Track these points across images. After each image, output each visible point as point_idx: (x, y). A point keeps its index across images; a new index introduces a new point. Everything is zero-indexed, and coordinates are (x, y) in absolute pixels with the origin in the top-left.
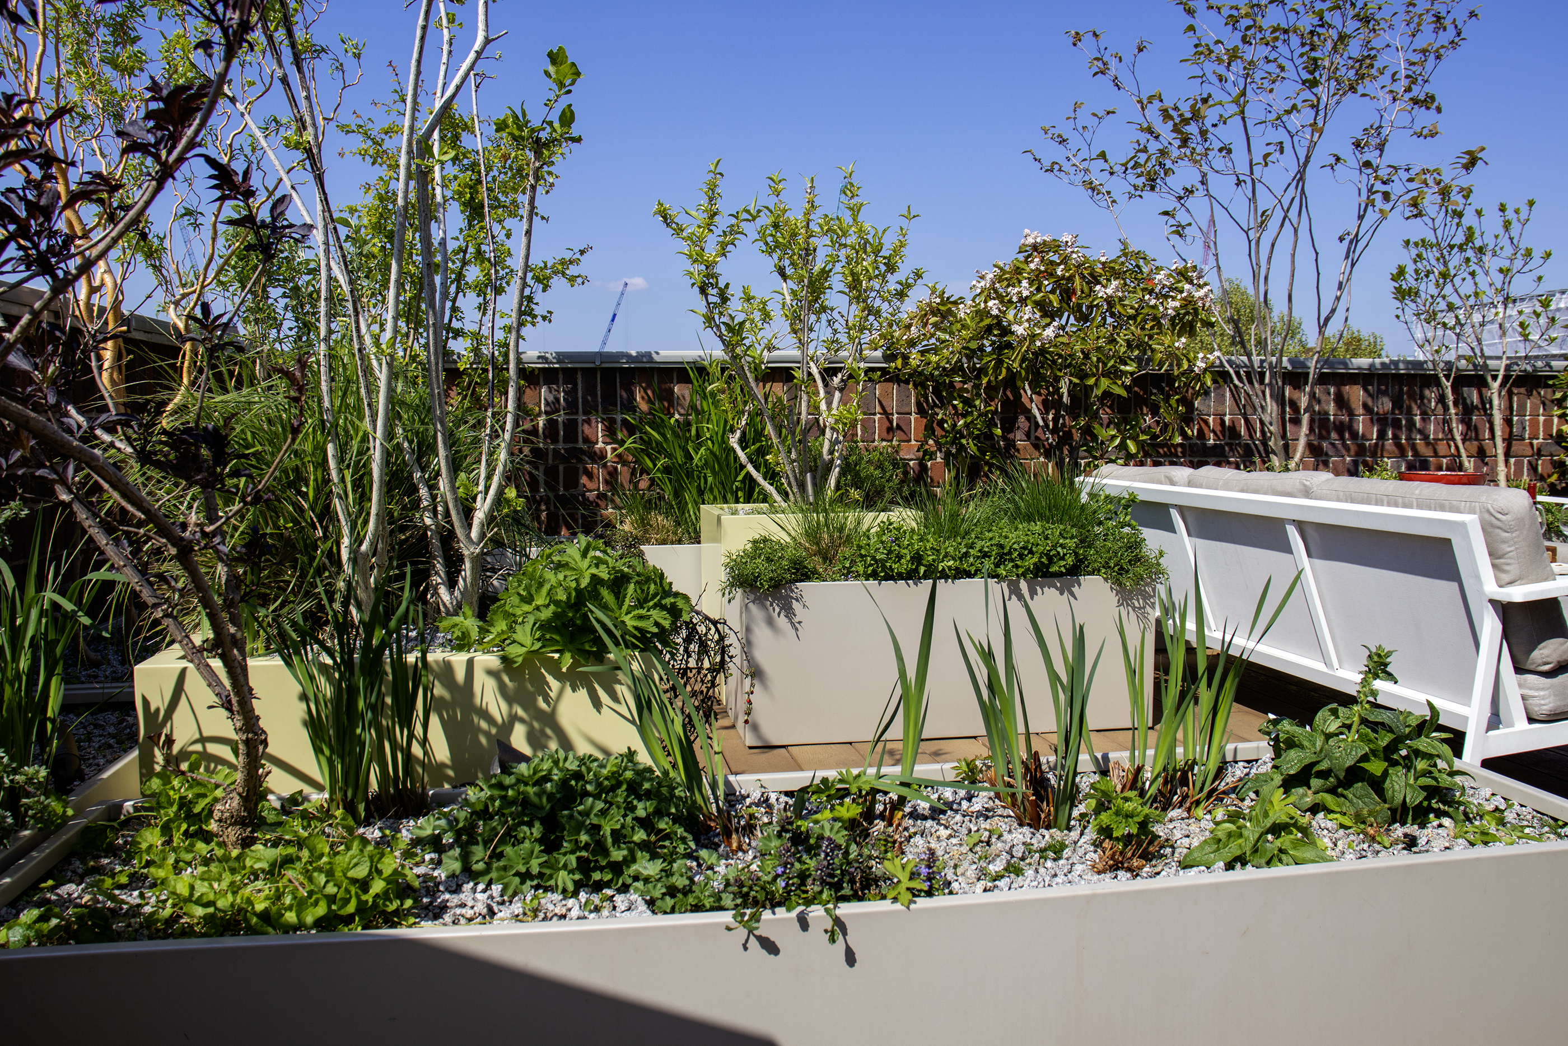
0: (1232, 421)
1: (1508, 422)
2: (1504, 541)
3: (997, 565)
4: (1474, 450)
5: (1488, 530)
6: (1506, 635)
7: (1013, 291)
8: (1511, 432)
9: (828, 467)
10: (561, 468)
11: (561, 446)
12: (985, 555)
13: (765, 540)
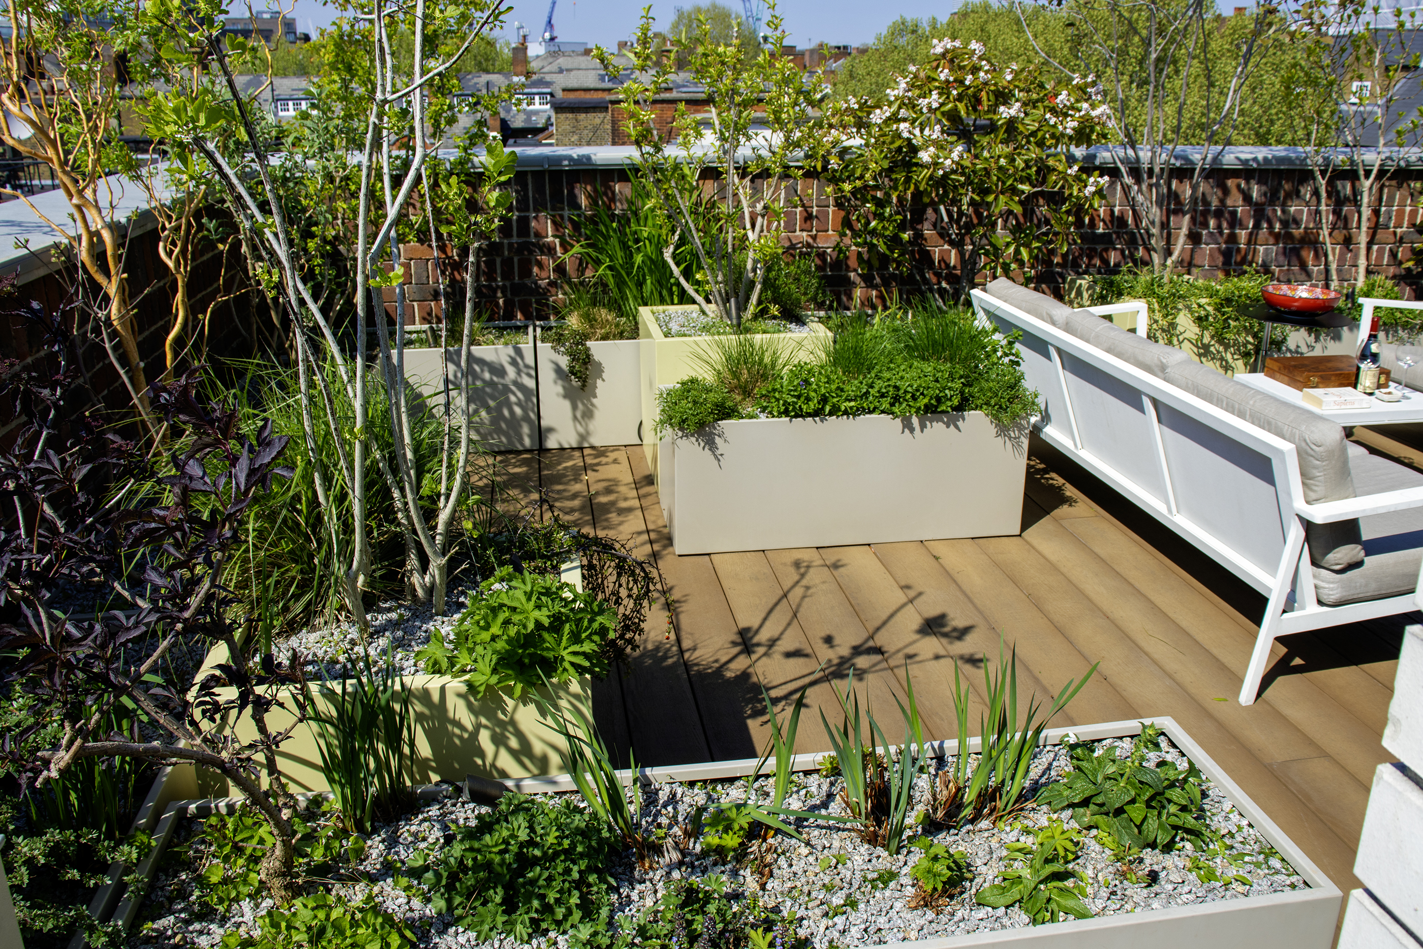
0: (1121, 212)
1: (1376, 212)
2: (1315, 467)
3: (892, 405)
4: (1341, 239)
5: (1302, 455)
6: (1308, 539)
7: (923, 102)
8: (1377, 222)
9: (752, 284)
10: (516, 259)
11: (515, 239)
12: (883, 396)
13: (693, 381)
